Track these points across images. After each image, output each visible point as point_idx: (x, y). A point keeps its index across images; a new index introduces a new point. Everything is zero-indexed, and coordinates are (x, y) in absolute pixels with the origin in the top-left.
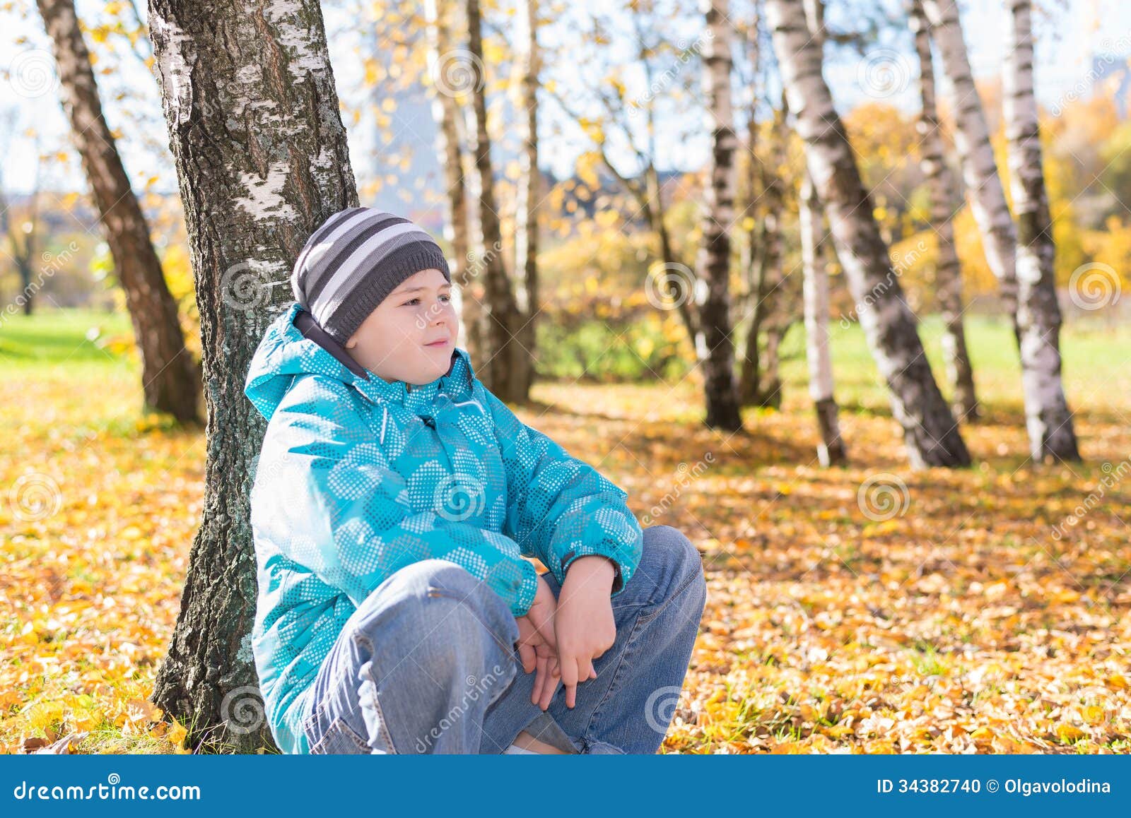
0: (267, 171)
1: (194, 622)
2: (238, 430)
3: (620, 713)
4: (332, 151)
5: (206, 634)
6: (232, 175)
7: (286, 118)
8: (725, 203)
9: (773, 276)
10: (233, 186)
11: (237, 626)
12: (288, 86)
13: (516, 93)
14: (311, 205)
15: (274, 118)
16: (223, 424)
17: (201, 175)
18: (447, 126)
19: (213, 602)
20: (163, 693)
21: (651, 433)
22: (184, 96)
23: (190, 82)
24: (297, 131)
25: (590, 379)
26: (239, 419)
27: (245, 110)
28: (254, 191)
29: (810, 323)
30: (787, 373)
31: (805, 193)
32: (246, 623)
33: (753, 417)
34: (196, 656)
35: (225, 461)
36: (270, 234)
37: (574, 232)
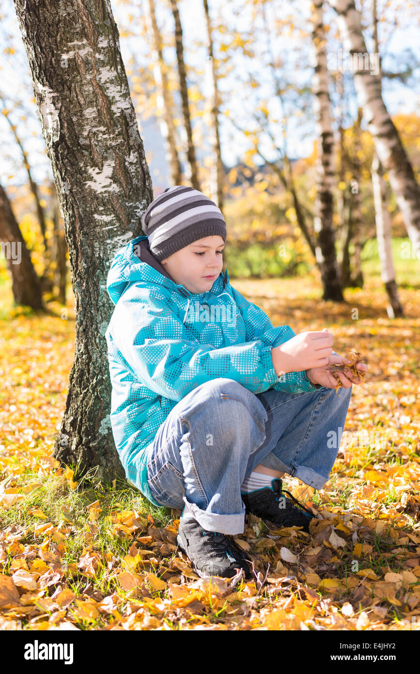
0: (102, 166)
1: (74, 413)
2: (93, 308)
3: (309, 451)
4: (136, 153)
5: (81, 420)
6: (83, 169)
7: (112, 136)
8: (329, 174)
9: (356, 214)
10: (84, 175)
11: (98, 414)
12: (112, 118)
13: (208, 118)
14: (127, 183)
15: (105, 136)
16: (84, 306)
17: (66, 170)
18: (170, 139)
19: (84, 402)
20: (59, 452)
21: (294, 304)
22: (55, 127)
23: (58, 119)
24: (118, 143)
25: (256, 277)
26: (93, 303)
27: (89, 133)
28: (96, 177)
29: (380, 239)
30: (366, 268)
31: (375, 166)
32: (103, 413)
33: (349, 294)
34: (76, 432)
35: (86, 326)
36: (106, 200)
37: (244, 194)
